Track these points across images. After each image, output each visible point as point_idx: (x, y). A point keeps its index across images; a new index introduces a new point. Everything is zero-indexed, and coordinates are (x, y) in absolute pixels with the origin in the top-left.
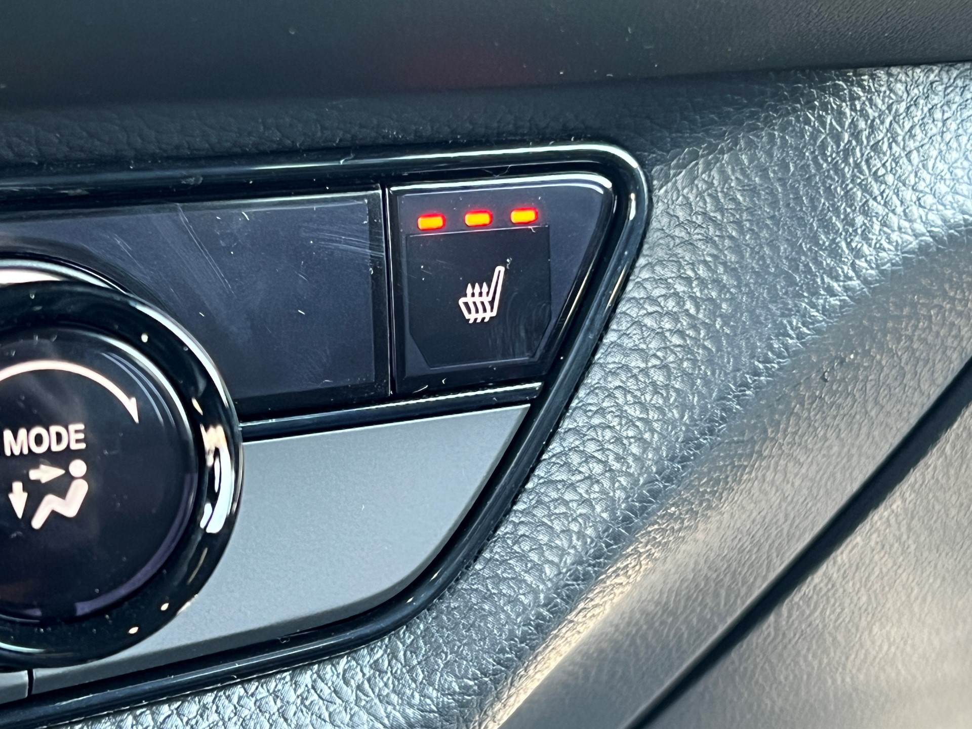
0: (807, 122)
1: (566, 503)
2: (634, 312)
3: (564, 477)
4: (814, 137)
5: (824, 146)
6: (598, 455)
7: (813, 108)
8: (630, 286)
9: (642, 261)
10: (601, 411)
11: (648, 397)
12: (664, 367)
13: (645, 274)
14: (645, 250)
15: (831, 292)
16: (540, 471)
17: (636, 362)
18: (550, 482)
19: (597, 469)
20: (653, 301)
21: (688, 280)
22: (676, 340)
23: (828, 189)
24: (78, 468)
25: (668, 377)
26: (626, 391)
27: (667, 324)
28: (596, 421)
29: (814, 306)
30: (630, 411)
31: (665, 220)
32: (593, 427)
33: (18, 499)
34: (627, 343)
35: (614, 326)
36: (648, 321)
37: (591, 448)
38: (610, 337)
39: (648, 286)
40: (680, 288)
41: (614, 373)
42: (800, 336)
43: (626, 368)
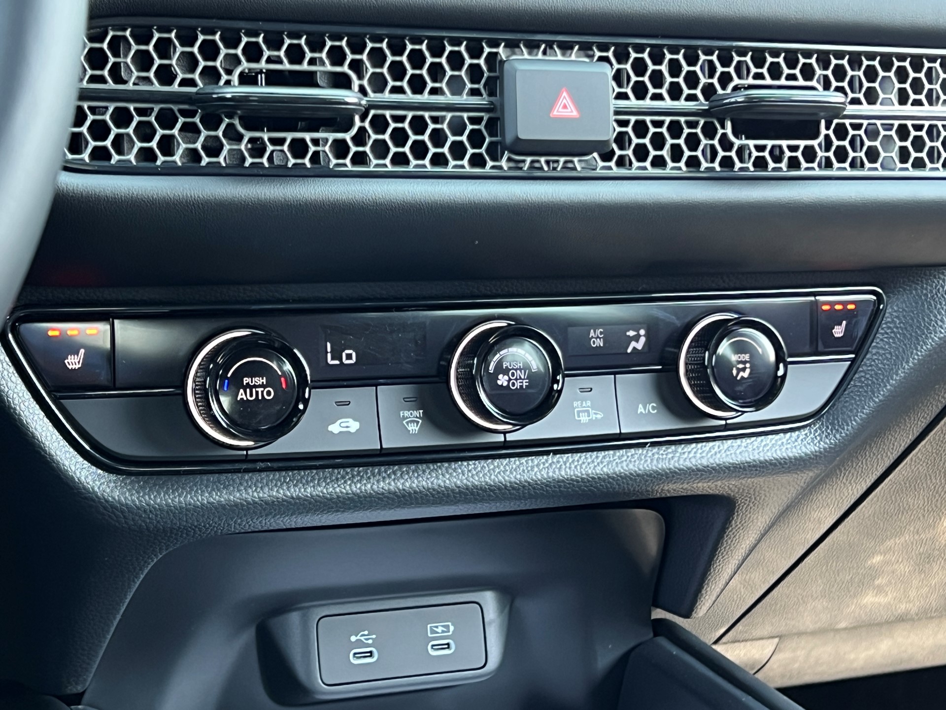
0: (934, 282)
1: (860, 392)
2: (881, 337)
3: (860, 384)
4: (936, 287)
5: (939, 289)
6: (870, 378)
7: (936, 278)
8: (880, 329)
9: (883, 322)
10: (871, 366)
11: (885, 361)
12: (890, 353)
13: (884, 326)
14: (884, 319)
15: (941, 332)
16: (852, 383)
17: (881, 352)
18: (855, 386)
19: (870, 382)
20: (887, 333)
21: (897, 328)
22: (894, 345)
23: (940, 302)
24: (748, 365)
25: (891, 356)
26: (878, 360)
27: (891, 341)
28: (869, 368)
29: (935, 336)
30: (880, 365)
31: (890, 310)
32: (869, 370)
33: (735, 372)
34: (879, 346)
35: (875, 341)
36: (885, 340)
37: (868, 376)
38: (874, 344)
39: (885, 329)
40: (895, 330)
41: (875, 354)
42: (932, 345)
43: (878, 353)
